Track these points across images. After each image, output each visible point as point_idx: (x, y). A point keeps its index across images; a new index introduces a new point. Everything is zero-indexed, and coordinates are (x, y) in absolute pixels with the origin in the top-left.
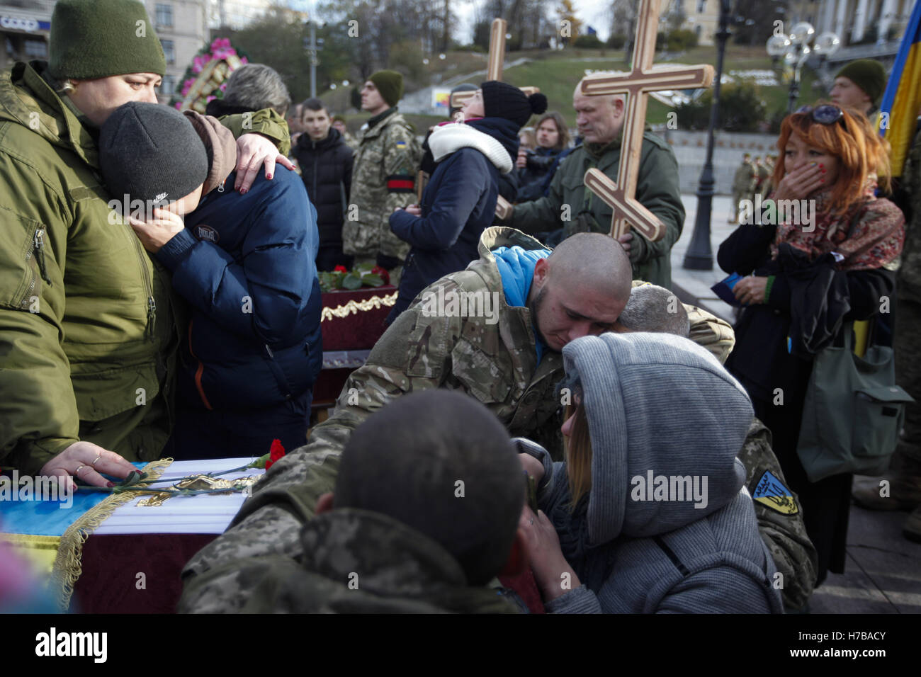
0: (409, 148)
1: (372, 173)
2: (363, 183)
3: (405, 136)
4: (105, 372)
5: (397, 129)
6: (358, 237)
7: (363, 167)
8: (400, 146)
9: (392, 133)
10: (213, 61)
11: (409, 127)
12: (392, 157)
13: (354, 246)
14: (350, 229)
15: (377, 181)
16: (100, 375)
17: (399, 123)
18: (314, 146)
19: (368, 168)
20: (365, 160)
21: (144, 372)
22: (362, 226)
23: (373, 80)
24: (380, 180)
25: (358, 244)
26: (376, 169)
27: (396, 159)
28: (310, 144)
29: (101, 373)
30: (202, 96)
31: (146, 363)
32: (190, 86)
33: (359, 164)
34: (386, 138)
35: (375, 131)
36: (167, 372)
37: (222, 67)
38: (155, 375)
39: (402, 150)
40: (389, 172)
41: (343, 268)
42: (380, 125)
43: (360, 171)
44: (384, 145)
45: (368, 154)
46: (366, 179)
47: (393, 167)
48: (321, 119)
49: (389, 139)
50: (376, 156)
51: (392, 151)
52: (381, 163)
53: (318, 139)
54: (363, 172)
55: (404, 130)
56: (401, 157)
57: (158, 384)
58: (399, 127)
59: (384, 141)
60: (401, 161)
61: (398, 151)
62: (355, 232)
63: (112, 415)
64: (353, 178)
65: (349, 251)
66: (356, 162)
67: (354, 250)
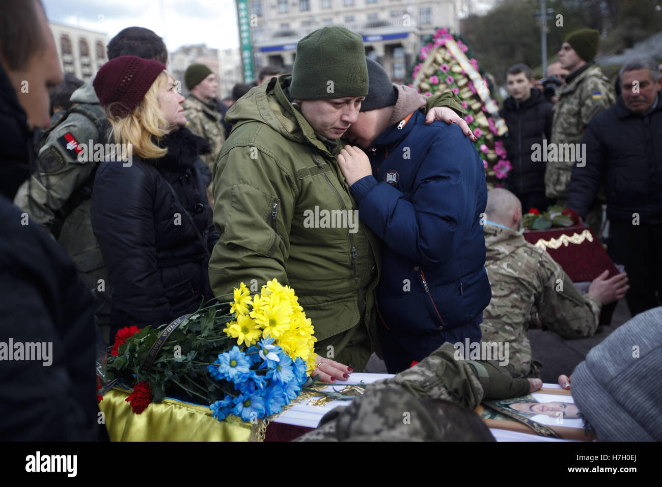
0: (605, 97)
1: (570, 124)
2: (561, 133)
3: (601, 87)
4: (321, 304)
5: (592, 82)
6: (558, 182)
7: (561, 120)
8: (596, 97)
9: (587, 86)
10: (436, 47)
11: (605, 78)
12: (588, 107)
13: (555, 190)
14: (551, 175)
15: (574, 131)
16: (318, 306)
17: (595, 76)
18: (518, 106)
19: (565, 120)
20: (563, 113)
21: (349, 304)
22: (561, 172)
23: (570, 42)
24: (578, 129)
25: (558, 188)
26: (573, 120)
27: (592, 109)
28: (515, 106)
29: (319, 305)
30: (427, 77)
31: (350, 297)
32: (418, 70)
33: (558, 117)
34: (581, 91)
35: (571, 87)
36: (366, 305)
37: (442, 51)
38: (357, 307)
39: (597, 100)
40: (585, 121)
41: (536, 210)
42: (577, 80)
43: (558, 123)
44: (580, 98)
45: (566, 107)
46: (564, 129)
47: (589, 116)
48: (520, 81)
49: (585, 91)
50: (573, 109)
51: (588, 102)
52: (578, 114)
53: (520, 99)
54: (562, 124)
55: (600, 82)
56: (597, 107)
57: (359, 314)
58: (595, 79)
59: (580, 96)
60: (597, 110)
61: (593, 102)
62: (555, 177)
63: (326, 337)
64: (553, 129)
65: (551, 194)
66: (555, 115)
67: (555, 193)
